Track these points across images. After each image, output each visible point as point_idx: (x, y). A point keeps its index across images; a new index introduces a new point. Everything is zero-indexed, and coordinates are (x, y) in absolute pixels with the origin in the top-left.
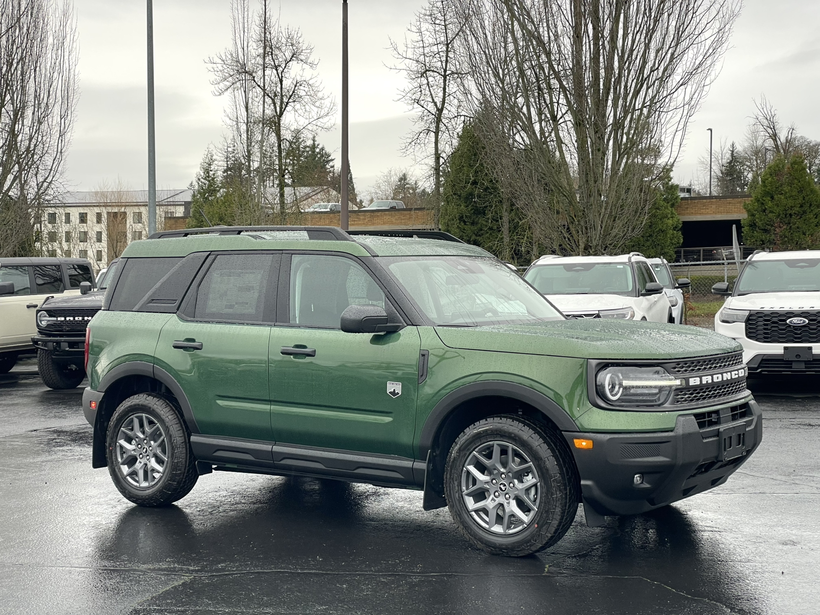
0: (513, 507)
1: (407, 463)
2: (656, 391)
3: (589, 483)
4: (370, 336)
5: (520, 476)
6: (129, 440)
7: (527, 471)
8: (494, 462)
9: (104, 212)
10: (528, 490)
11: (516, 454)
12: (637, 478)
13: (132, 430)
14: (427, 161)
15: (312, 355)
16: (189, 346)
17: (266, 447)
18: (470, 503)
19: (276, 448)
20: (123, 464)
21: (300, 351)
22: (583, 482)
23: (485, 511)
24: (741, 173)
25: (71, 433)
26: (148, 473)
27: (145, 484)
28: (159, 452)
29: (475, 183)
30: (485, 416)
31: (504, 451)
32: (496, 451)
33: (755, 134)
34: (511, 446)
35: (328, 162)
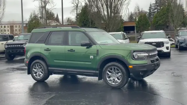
0: (116, 79)
1: (95, 72)
2: (143, 56)
3: (132, 74)
4: (86, 47)
5: (118, 73)
6: (35, 69)
7: (119, 72)
8: (113, 71)
9: (9, 25)
10: (119, 76)
11: (117, 69)
12: (141, 73)
13: (36, 67)
14: (75, 15)
15: (74, 51)
16: (48, 50)
17: (65, 69)
18: (108, 79)
19: (67, 70)
20: (34, 73)
21: (72, 50)
22: (131, 74)
23: (111, 80)
24: (133, 17)
25: (16, 68)
26: (39, 75)
27: (39, 77)
28: (42, 71)
29: (84, 19)
30: (110, 62)
31: (114, 69)
32: (113, 69)
33: (135, 10)
34: (116, 68)
35: (54, 15)
